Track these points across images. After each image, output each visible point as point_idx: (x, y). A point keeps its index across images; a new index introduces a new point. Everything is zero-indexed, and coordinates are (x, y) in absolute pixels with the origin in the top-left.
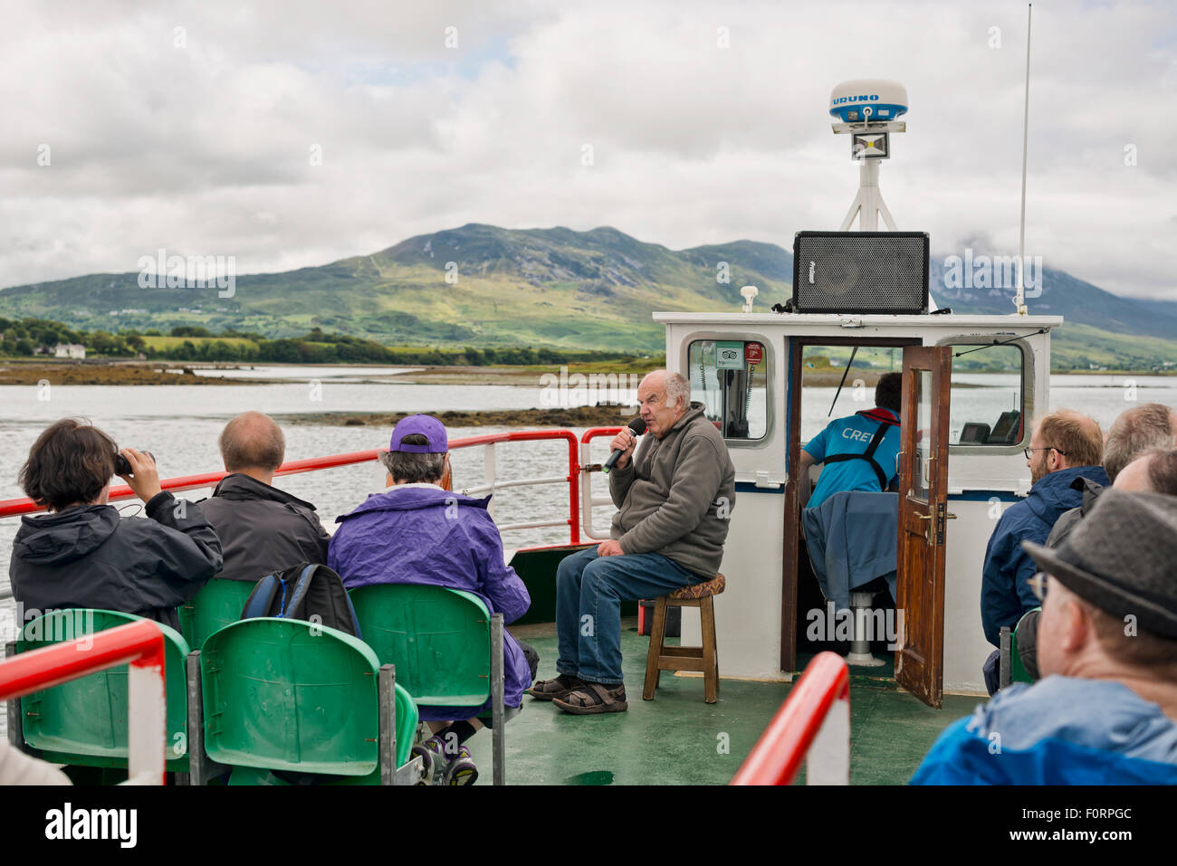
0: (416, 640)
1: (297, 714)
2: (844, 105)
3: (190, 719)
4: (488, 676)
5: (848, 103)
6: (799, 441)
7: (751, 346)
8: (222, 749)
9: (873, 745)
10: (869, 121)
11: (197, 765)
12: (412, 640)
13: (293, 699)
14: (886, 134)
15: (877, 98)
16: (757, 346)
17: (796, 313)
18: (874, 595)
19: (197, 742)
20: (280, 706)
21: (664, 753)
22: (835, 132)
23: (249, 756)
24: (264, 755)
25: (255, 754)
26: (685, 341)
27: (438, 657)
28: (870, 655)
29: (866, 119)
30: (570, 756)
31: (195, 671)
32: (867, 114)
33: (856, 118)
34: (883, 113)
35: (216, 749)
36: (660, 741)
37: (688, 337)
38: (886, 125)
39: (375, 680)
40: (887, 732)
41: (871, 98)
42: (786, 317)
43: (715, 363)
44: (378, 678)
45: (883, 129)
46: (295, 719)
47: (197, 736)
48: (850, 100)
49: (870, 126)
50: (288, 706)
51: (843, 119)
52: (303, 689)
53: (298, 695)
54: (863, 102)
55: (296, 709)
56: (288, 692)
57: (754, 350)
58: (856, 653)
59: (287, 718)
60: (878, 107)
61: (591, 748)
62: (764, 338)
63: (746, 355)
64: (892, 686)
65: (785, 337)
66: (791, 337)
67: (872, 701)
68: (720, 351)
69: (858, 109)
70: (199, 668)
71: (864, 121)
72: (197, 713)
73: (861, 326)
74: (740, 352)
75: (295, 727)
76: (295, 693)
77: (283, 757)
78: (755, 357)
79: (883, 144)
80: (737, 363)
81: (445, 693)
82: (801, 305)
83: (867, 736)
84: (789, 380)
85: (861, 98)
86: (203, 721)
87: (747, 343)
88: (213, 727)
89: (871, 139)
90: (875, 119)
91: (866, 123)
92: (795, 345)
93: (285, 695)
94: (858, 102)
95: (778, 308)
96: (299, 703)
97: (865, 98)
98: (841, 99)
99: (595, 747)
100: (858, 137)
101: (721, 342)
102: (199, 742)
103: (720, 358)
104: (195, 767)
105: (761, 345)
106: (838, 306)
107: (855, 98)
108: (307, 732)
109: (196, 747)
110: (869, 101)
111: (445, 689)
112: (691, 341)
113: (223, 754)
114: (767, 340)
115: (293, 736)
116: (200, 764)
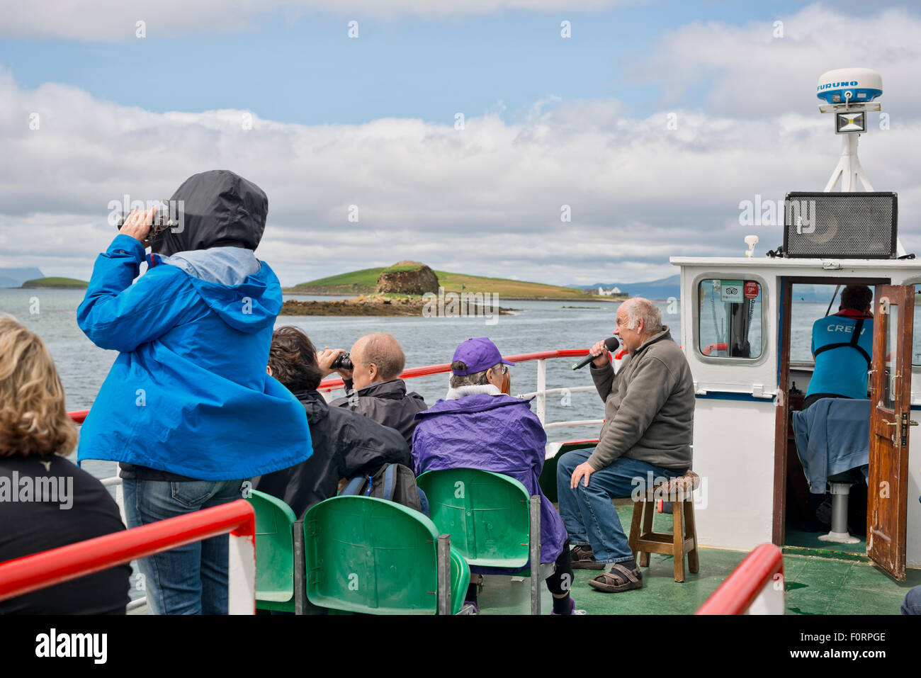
0: (473, 514)
1: (376, 570)
2: (829, 89)
3: (296, 572)
4: (528, 544)
5: (832, 88)
6: (789, 361)
7: (749, 284)
8: (320, 595)
9: (845, 608)
10: (849, 102)
11: (301, 607)
12: (469, 514)
13: (373, 558)
14: (863, 113)
15: (856, 83)
16: (754, 284)
17: (786, 257)
18: (851, 485)
19: (301, 589)
20: (363, 564)
21: (673, 609)
22: (822, 112)
23: (341, 601)
24: (352, 602)
25: (345, 600)
26: (695, 281)
27: (489, 528)
28: (847, 534)
29: (847, 101)
30: (598, 608)
31: (300, 534)
32: (847, 97)
33: (838, 100)
34: (860, 96)
35: (315, 596)
36: (671, 599)
37: (697, 278)
38: (863, 105)
39: (434, 545)
40: (858, 598)
41: (852, 84)
42: (777, 261)
43: (720, 298)
44: (437, 544)
45: (861, 109)
46: (374, 575)
47: (301, 584)
48: (834, 85)
49: (851, 106)
50: (369, 564)
51: (828, 101)
52: (380, 551)
53: (376, 556)
54: (845, 87)
55: (375, 566)
56: (369, 553)
57: (752, 288)
58: (835, 532)
59: (368, 573)
60: (857, 91)
61: (615, 602)
62: (760, 278)
63: (745, 291)
64: (863, 560)
65: (777, 277)
66: (782, 277)
67: (846, 571)
68: (725, 287)
69: (840, 93)
70: (303, 532)
71: (845, 102)
72: (300, 567)
73: (840, 269)
74: (740, 289)
75: (374, 580)
76: (374, 554)
77: (365, 603)
78: (752, 293)
79: (861, 121)
80: (738, 298)
81: (494, 556)
82: (791, 252)
83: (841, 600)
84: (780, 311)
85: (843, 84)
86: (305, 574)
87: (746, 282)
88: (313, 578)
89: (851, 117)
90: (854, 101)
91: (847, 103)
92: (786, 284)
93: (367, 555)
94: (840, 88)
95: (772, 254)
96: (378, 562)
97: (847, 84)
98: (827, 85)
99: (618, 602)
100: (840, 115)
101: (724, 281)
102: (303, 589)
103: (724, 293)
104: (299, 608)
105: (757, 283)
106: (821, 253)
107: (838, 84)
108: (383, 585)
109: (300, 593)
110: (850, 87)
111: (494, 553)
112: (700, 280)
113: (321, 599)
114: (762, 279)
115: (373, 587)
116: (303, 607)
